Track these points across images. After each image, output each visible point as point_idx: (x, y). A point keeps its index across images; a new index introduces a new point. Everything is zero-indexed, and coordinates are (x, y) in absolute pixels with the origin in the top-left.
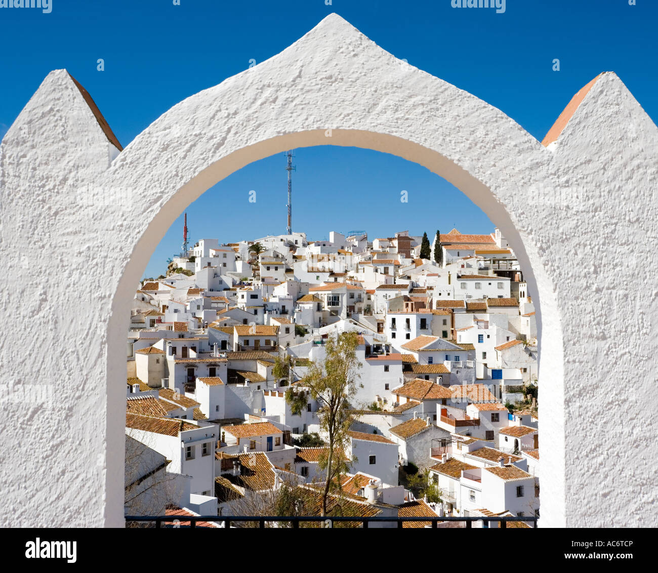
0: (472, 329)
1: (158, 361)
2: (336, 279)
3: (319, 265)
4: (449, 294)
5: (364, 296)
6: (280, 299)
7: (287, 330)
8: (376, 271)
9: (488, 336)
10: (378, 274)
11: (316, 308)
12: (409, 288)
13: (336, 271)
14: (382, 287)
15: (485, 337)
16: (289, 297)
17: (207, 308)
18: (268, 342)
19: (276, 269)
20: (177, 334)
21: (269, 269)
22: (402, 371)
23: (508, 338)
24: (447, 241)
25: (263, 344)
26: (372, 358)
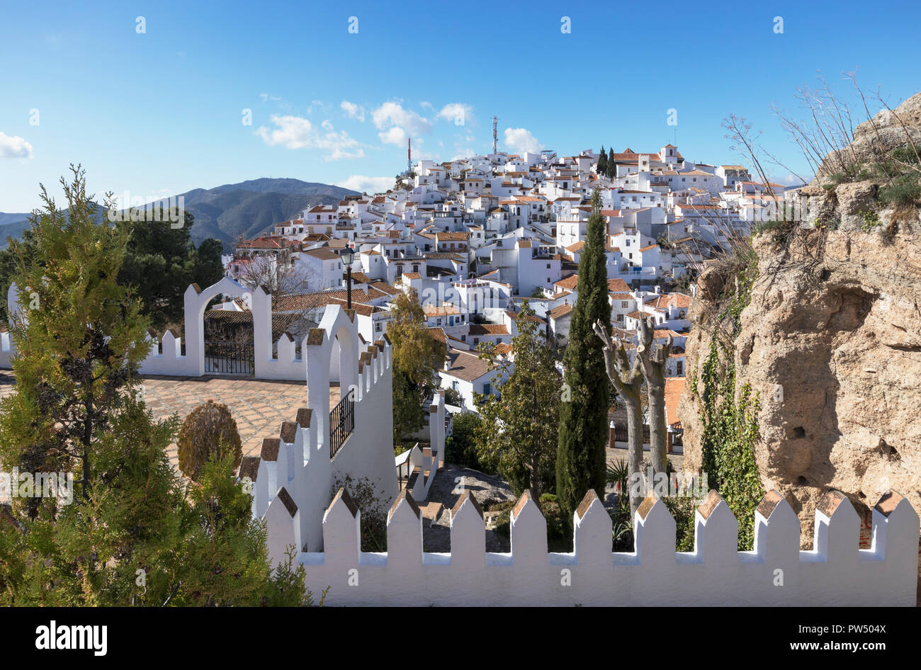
0: (622, 235)
1: (376, 260)
2: (524, 193)
3: (513, 181)
4: (609, 206)
5: (544, 206)
6: (475, 211)
7: (479, 235)
8: (556, 186)
9: (634, 241)
10: (558, 189)
11: (503, 218)
12: (581, 200)
13: (525, 186)
14: (560, 200)
15: (631, 242)
16: (484, 209)
17: (418, 218)
18: (460, 245)
19: (477, 185)
20: (391, 240)
21: (471, 185)
22: (560, 268)
23: (650, 243)
24: (620, 160)
25: (457, 246)
26: (538, 258)
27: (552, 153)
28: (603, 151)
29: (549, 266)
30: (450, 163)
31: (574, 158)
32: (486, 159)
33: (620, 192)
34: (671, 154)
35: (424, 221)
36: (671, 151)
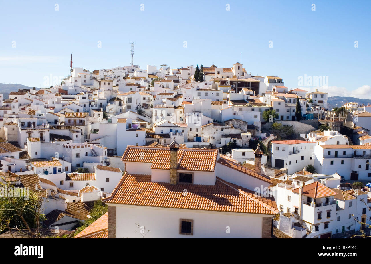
2: (139, 90)
4: (190, 98)
6: (99, 99)
8: (161, 85)
11: (118, 104)
12: (174, 95)
14: (160, 94)
17: (58, 103)
18: (81, 121)
19: (109, 84)
20: (29, 116)
21: (105, 84)
22: (145, 137)
23: (209, 121)
24: (207, 71)
25: (78, 122)
26: (130, 130)
27: (167, 67)
28: (198, 67)
29: (137, 136)
30: (98, 71)
31: (179, 70)
32: (123, 69)
33: (198, 90)
34: (239, 69)
35: (61, 105)
36: (239, 67)
